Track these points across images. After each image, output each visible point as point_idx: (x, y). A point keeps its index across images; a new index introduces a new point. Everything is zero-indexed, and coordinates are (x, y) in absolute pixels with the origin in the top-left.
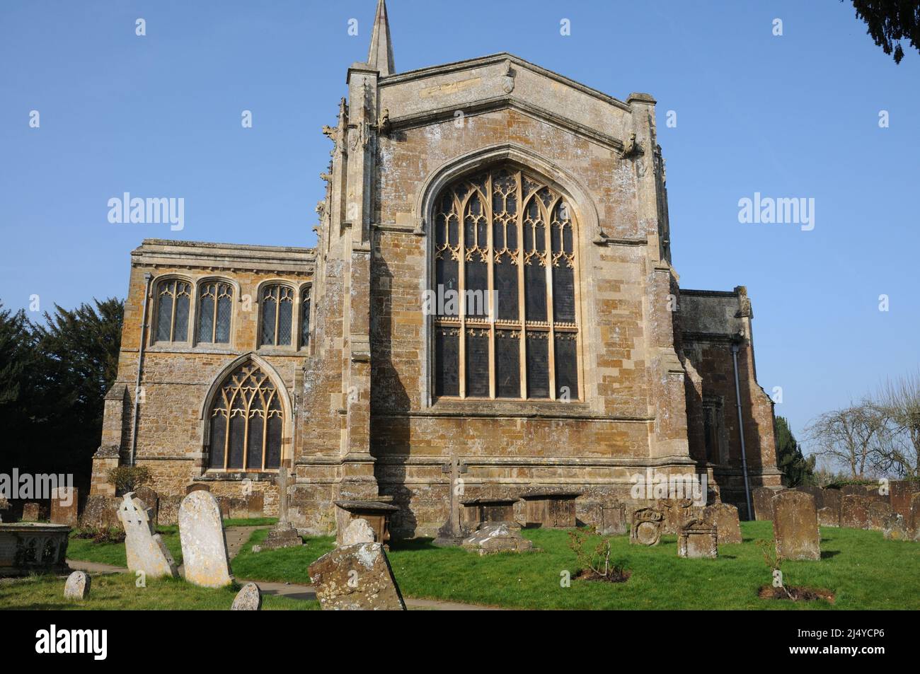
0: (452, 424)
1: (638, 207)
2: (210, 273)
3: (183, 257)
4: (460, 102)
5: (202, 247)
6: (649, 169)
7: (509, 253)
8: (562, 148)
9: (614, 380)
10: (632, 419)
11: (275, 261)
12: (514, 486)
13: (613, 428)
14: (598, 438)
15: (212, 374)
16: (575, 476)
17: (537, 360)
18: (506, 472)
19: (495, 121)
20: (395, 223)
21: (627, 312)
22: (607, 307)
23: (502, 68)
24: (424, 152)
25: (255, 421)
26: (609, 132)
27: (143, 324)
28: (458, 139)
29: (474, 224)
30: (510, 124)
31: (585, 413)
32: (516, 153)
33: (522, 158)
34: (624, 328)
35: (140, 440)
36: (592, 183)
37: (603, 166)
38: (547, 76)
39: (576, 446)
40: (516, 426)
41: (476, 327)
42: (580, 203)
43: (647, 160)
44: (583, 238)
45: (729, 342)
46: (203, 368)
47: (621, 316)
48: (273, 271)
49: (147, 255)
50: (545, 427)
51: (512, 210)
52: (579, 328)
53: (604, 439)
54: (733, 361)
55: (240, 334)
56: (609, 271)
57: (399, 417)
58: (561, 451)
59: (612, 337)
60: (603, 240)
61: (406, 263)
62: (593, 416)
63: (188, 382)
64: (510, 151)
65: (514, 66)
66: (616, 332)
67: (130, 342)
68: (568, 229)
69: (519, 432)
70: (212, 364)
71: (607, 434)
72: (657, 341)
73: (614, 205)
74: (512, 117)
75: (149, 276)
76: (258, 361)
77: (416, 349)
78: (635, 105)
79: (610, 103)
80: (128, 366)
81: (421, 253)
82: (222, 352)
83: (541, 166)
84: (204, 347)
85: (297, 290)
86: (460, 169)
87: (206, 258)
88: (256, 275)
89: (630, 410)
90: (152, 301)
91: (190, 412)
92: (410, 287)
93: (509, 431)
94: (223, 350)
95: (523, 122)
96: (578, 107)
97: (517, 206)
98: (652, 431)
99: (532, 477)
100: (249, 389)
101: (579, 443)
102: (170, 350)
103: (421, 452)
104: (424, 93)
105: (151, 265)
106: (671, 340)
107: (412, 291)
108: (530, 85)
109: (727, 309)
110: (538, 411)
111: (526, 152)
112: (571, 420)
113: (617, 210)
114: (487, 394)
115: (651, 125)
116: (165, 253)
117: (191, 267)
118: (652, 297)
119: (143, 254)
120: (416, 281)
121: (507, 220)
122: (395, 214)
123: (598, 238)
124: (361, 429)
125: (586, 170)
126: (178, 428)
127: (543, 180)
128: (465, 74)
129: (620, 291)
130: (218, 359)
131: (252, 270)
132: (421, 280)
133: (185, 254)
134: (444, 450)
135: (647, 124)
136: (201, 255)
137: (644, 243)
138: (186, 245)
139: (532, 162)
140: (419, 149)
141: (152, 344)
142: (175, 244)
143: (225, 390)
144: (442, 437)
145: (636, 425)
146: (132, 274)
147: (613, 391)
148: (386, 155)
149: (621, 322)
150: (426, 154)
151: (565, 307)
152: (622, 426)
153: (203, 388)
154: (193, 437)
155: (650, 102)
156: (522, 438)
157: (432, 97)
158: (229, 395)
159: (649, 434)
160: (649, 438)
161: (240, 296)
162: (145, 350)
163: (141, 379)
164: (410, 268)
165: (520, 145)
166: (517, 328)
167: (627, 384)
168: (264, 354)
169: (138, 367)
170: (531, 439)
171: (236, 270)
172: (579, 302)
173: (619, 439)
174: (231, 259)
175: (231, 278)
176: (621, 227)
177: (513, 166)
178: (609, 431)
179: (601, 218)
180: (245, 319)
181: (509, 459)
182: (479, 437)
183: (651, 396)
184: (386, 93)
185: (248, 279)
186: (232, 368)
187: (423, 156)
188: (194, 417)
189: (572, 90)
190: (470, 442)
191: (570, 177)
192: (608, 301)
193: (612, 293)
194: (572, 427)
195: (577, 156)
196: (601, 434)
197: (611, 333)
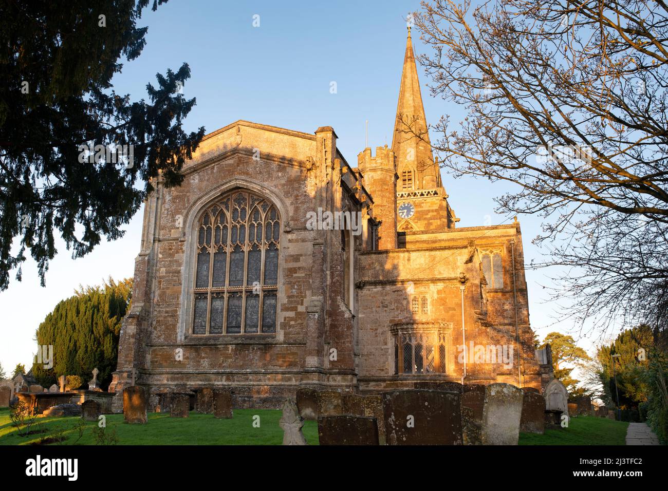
4: (210, 157)
6: (320, 178)
7: (240, 244)
8: (269, 174)
9: (292, 319)
10: (300, 344)
12: (222, 386)
13: (288, 350)
14: (278, 356)
16: (260, 380)
18: (219, 378)
19: (230, 165)
20: (171, 236)
21: (303, 275)
22: (290, 272)
24: (188, 191)
28: (208, 180)
29: (220, 229)
30: (238, 165)
32: (241, 183)
33: (244, 185)
34: (300, 285)
36: (287, 194)
37: (295, 181)
38: (264, 129)
39: (264, 362)
40: (228, 350)
41: (217, 292)
43: (320, 171)
44: (282, 229)
47: (299, 277)
50: (245, 351)
51: (243, 217)
52: (279, 287)
53: (282, 357)
56: (294, 249)
57: (165, 347)
58: (254, 365)
59: (292, 292)
60: (290, 229)
61: (175, 258)
62: (277, 343)
64: (237, 182)
66: (295, 289)
68: (277, 224)
69: (230, 354)
71: (284, 354)
73: (300, 205)
74: (240, 161)
77: (176, 308)
78: (319, 135)
81: (183, 252)
83: (255, 188)
89: (300, 338)
93: (224, 354)
95: (247, 162)
96: (281, 145)
99: (234, 381)
101: (265, 360)
103: (175, 367)
107: (177, 275)
108: (252, 138)
111: (246, 181)
112: (263, 346)
114: (221, 332)
120: (179, 268)
121: (240, 224)
122: (171, 231)
123: (287, 229)
125: (283, 185)
129: (299, 261)
134: (187, 366)
135: (323, 147)
139: (251, 186)
140: (186, 190)
144: (187, 358)
145: (301, 348)
147: (290, 326)
148: (168, 197)
149: (299, 282)
150: (190, 192)
152: (294, 349)
156: (231, 358)
164: (177, 261)
165: (243, 177)
166: (241, 291)
167: (299, 321)
170: (237, 358)
173: (291, 357)
178: (285, 352)
181: (223, 370)
182: (207, 358)
187: (188, 194)
189: (279, 134)
190: (202, 361)
191: (272, 192)
192: (291, 268)
193: (295, 263)
194: (262, 350)
195: (278, 177)
196: (280, 354)
197: (291, 289)
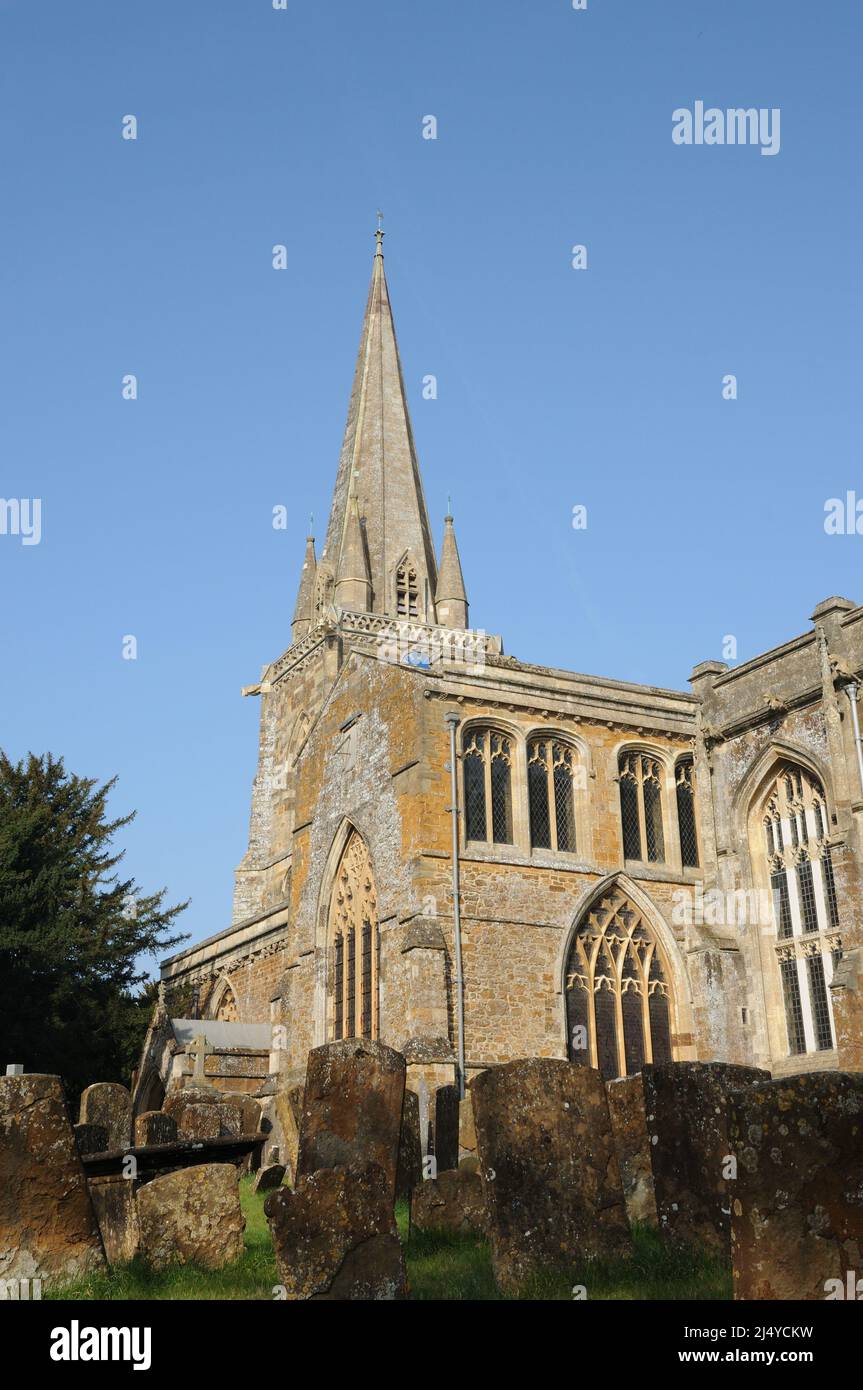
2: (542, 722)
3: (504, 687)
5: (532, 673)
11: (638, 710)
15: (566, 908)
25: (631, 1000)
27: (454, 807)
35: (469, 1031)
46: (551, 895)
48: (634, 728)
49: (450, 678)
55: (599, 838)
63: (531, 921)
67: (435, 838)
70: (563, 890)
75: (454, 717)
76: (630, 888)
80: (435, 883)
82: (577, 869)
84: (543, 856)
85: (669, 766)
87: (538, 693)
88: (609, 732)
90: (460, 764)
91: (541, 979)
94: (575, 864)
100: (615, 939)
102: (498, 858)
105: (453, 697)
116: (478, 678)
117: (517, 708)
119: (445, 677)
126: (525, 1008)
130: (573, 881)
131: (604, 722)
133: (510, 683)
136: (532, 687)
141: (468, 844)
143: (581, 938)
153: (557, 933)
154: (550, 1026)
158: (588, 947)
161: (592, 768)
162: (461, 856)
168: (636, 875)
169: (453, 887)
171: (582, 722)
174: (576, 700)
175: (575, 733)
180: (603, 809)
185: (600, 737)
186: (594, 898)
188: (548, 988)
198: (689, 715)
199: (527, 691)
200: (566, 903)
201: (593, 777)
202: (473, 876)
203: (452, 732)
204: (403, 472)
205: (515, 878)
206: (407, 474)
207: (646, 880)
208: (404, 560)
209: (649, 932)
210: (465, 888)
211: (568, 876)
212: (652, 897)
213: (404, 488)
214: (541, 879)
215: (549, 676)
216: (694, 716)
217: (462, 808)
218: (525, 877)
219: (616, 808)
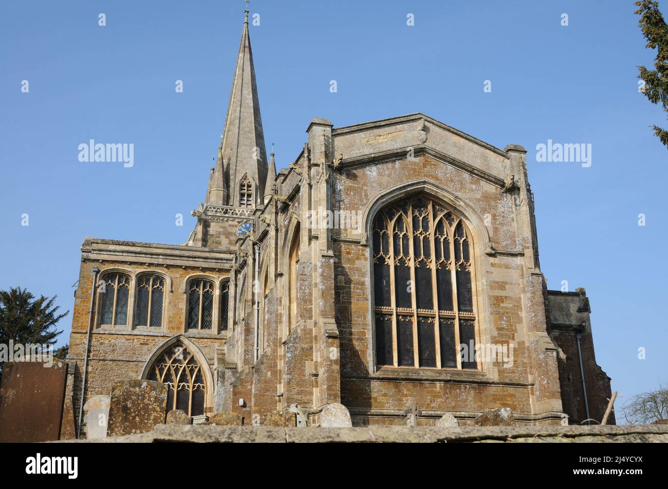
0: (392, 385)
1: (516, 228)
2: (146, 268)
3: (125, 254)
4: (389, 148)
5: (141, 246)
6: (524, 201)
7: (425, 260)
8: (462, 184)
10: (518, 385)
11: (200, 260)
13: (504, 391)
14: (494, 398)
15: (148, 353)
17: (447, 339)
18: (431, 422)
19: (414, 164)
20: (347, 236)
21: (511, 306)
22: (497, 301)
23: (419, 125)
24: (365, 184)
25: (182, 393)
26: (494, 173)
27: (91, 310)
28: (389, 176)
29: (400, 238)
30: (425, 166)
31: (484, 379)
32: (429, 187)
33: (433, 191)
34: (509, 317)
36: (483, 210)
37: (491, 198)
38: (449, 131)
39: (479, 403)
40: (436, 388)
41: (404, 314)
42: (475, 225)
43: (523, 194)
44: (477, 250)
45: (574, 331)
46: (140, 347)
47: (507, 308)
48: (198, 268)
49: (95, 252)
50: (456, 389)
51: (426, 228)
52: (476, 316)
53: (499, 399)
54: (578, 346)
55: (171, 320)
56: (498, 275)
57: (354, 379)
58: (469, 407)
59: (501, 324)
60: (493, 252)
61: (355, 266)
62: (491, 381)
63: (128, 359)
64: (425, 186)
65: (427, 124)
66: (504, 320)
67: (80, 325)
68: (466, 243)
69: (439, 392)
70: (147, 344)
71: (500, 395)
72: (535, 327)
73: (499, 226)
74: (426, 161)
75: (97, 270)
76: (186, 342)
77: (365, 329)
78: (512, 154)
79: (494, 152)
80: (77, 345)
81: (366, 259)
82: (156, 334)
83: (447, 197)
84: (141, 330)
85: (217, 284)
86: (391, 198)
87: (143, 256)
88: (184, 270)
89: (516, 378)
90: (98, 290)
92: (359, 284)
93: (432, 392)
94: (157, 333)
95: (434, 165)
96: (471, 155)
97: (430, 225)
98: (532, 394)
100: (177, 365)
101: (481, 401)
102: (113, 332)
104: (364, 141)
105: (98, 261)
106: (545, 326)
107: (360, 287)
108: (438, 137)
109: (572, 305)
110: (451, 377)
111: (437, 187)
112: (475, 385)
113: (502, 230)
114: (413, 364)
115: (524, 169)
116: (110, 251)
117: (131, 263)
118: (529, 295)
119: (92, 252)
120: (362, 279)
121: (423, 236)
122: (347, 230)
123: (489, 250)
124: (334, 387)
125: (479, 200)
127: (447, 206)
128: (392, 128)
129: (505, 290)
130: (153, 340)
131: (181, 267)
132: (366, 279)
133: (127, 252)
134: (387, 405)
135: (521, 168)
136: (140, 253)
137: (522, 255)
138: (127, 244)
139: (441, 194)
140: (362, 182)
141: (99, 326)
142: (118, 244)
143: (158, 366)
144: (385, 395)
145: (521, 389)
146: (82, 267)
148: (339, 187)
149: (507, 313)
150: (367, 186)
151: (465, 301)
152: (511, 390)
153: (141, 364)
155: (523, 151)
156: (440, 397)
157: (370, 144)
158: (161, 370)
159: (530, 396)
160: (530, 399)
161: (172, 288)
162: (93, 332)
163: (88, 356)
164: (359, 270)
165: (432, 181)
166: (433, 316)
168: (191, 336)
169: (86, 347)
170: (447, 398)
171: (168, 267)
172: (476, 297)
173: (509, 399)
174: (165, 257)
175: (164, 272)
176: (504, 243)
177: (426, 196)
178: (501, 393)
179: (490, 236)
180: (175, 306)
181: (433, 412)
182: (411, 396)
183: (531, 367)
184: (339, 141)
185: (177, 273)
186: (165, 347)
187: (365, 188)
189: (467, 141)
190: (404, 399)
191: (468, 205)
192: (498, 297)
193: (500, 291)
194: (476, 389)
195: (472, 190)
196: (496, 395)
197: (500, 320)
198: (229, 260)
199: (138, 255)
200: (148, 350)
201: (172, 292)
202: (99, 341)
203: (94, 276)
204: (249, 132)
205: (121, 342)
206: (252, 133)
207: (195, 338)
208: (245, 177)
209: (197, 362)
210: (93, 346)
211: (151, 338)
212: (198, 346)
213: (249, 141)
214: (136, 340)
215: (151, 247)
216: (232, 260)
217: (96, 310)
218: (127, 340)
219: (183, 306)
